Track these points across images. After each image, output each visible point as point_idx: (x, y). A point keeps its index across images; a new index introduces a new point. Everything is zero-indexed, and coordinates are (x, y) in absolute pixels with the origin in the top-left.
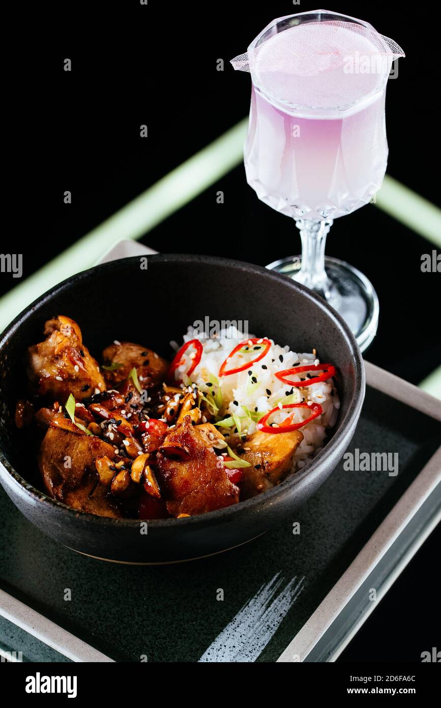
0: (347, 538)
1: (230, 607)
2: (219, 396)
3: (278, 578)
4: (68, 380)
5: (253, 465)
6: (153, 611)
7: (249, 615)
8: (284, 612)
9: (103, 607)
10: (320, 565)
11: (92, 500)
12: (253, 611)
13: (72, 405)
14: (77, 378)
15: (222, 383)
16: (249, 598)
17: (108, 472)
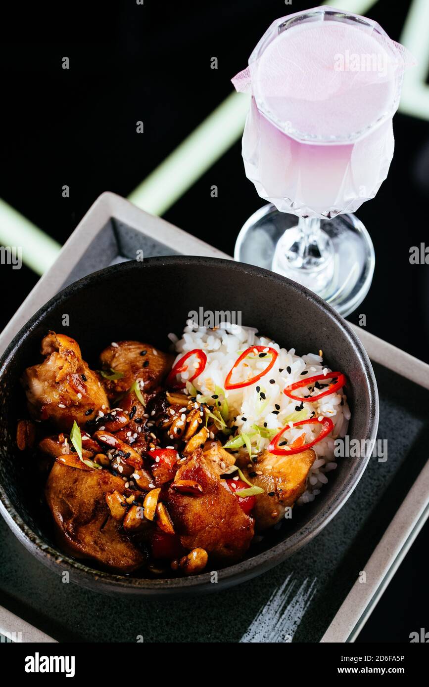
0: (356, 532)
1: (244, 617)
2: (225, 407)
3: (290, 581)
4: (72, 407)
5: (266, 491)
6: (167, 624)
7: (263, 625)
8: (298, 619)
9: (116, 622)
10: (331, 564)
11: (103, 533)
12: (267, 620)
13: (77, 438)
14: (80, 404)
15: (228, 396)
16: (262, 605)
17: (119, 509)
